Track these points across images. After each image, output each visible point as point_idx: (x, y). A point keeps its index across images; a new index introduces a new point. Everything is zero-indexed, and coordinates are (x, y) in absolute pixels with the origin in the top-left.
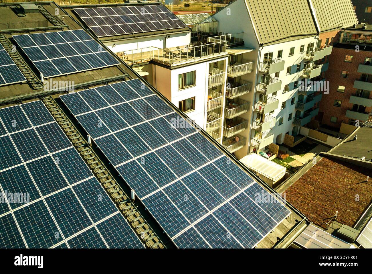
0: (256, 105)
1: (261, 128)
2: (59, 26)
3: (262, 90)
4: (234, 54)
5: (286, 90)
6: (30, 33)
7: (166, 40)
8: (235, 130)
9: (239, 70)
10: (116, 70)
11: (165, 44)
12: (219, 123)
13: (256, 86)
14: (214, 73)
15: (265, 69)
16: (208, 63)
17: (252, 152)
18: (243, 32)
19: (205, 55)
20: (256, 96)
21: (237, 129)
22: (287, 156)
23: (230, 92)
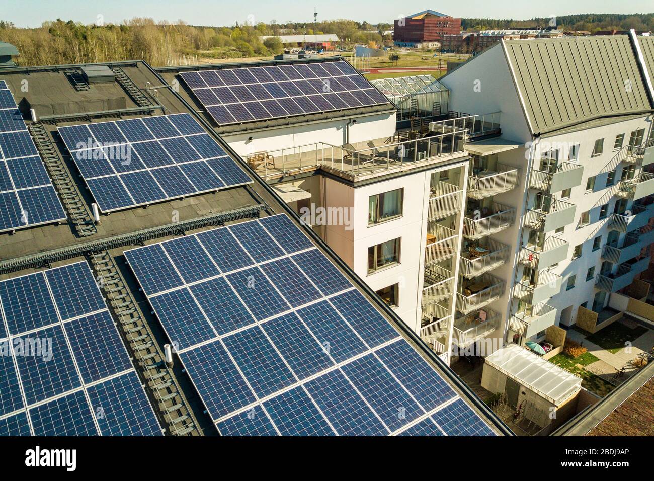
0: (523, 251)
1: (531, 295)
2: (147, 107)
3: (536, 222)
4: (482, 154)
5: (583, 222)
6: (91, 122)
7: (348, 128)
8: (478, 300)
9: (489, 184)
10: (243, 194)
11: (346, 136)
12: (448, 287)
13: (524, 216)
14: (441, 191)
15: (543, 182)
16: (429, 172)
17: (511, 343)
18: (500, 112)
19: (422, 157)
20: (522, 235)
21: (485, 298)
22: (582, 351)
23: (471, 227)
